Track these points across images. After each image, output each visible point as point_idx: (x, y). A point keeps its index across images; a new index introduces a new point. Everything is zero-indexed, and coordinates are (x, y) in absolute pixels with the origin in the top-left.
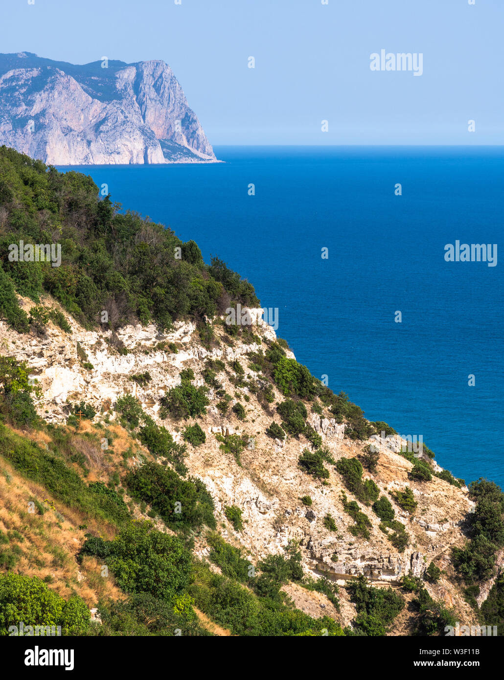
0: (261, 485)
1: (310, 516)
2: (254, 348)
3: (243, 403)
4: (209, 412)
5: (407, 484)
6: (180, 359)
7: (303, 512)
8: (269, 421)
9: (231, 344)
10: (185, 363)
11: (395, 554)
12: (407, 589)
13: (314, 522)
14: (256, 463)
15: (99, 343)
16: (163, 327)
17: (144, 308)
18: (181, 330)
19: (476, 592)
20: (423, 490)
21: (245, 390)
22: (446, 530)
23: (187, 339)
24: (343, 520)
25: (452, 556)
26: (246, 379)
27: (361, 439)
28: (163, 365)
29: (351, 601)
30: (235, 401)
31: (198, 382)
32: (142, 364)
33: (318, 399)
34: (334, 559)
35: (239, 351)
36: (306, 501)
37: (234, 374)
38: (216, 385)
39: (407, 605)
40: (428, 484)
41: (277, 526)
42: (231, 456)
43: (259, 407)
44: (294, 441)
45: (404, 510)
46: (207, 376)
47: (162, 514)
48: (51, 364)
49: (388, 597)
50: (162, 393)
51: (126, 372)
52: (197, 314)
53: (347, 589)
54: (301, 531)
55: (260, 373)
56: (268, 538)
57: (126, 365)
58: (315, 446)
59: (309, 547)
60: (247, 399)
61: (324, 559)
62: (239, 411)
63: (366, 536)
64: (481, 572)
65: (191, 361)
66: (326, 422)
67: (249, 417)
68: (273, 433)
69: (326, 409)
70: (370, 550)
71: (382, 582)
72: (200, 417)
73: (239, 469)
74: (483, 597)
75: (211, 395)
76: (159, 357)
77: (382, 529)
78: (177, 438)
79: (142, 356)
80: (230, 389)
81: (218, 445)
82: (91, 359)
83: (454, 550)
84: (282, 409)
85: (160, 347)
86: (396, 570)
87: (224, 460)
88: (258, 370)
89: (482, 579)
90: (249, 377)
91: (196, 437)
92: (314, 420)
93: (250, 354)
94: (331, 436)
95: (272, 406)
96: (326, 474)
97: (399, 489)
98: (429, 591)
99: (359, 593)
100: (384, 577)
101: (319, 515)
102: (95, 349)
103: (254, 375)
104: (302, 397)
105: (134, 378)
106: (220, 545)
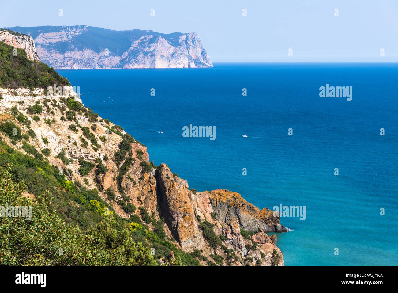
0: (56, 133)
1: (69, 142)
2: (62, 96)
3: (55, 111)
4: (44, 113)
5: (105, 135)
6: (36, 99)
7: (68, 140)
8: (61, 115)
10: (38, 100)
11: (94, 152)
12: (96, 162)
13: (71, 143)
14: (56, 127)
15: (8, 93)
16: (31, 89)
17: (25, 84)
18: (38, 91)
19: (119, 164)
20: (109, 136)
21: (57, 108)
22: (114, 147)
23: (40, 93)
24: (79, 142)
25: (115, 154)
26: (57, 104)
27: (93, 122)
28: (31, 100)
29: (80, 164)
30: (52, 110)
31: (41, 104)
32: (23, 99)
33: (81, 111)
34: (75, 153)
35: (57, 97)
36: (69, 137)
37: (54, 103)
38: (47, 106)
39: (96, 166)
40: (111, 135)
41: (59, 143)
42: (48, 125)
43: (60, 112)
44: (70, 121)
45: (103, 142)
46: (45, 103)
47: (9, 135)
49: (90, 164)
50: (28, 107)
52: (45, 87)
53: (79, 161)
54: (66, 145)
55: (63, 103)
56: (56, 147)
57: (17, 99)
58: (77, 123)
59: (68, 150)
60: (56, 110)
61: (72, 153)
62: (53, 113)
63: (86, 147)
64: (121, 158)
65: (41, 99)
66: (82, 117)
67: (56, 115)
68: (62, 119)
69: (83, 114)
70: (86, 151)
71: (91, 160)
72: (40, 114)
73: (49, 128)
74: (121, 165)
75: (45, 109)
76: (30, 97)
77: (91, 145)
78: (30, 119)
79: (23, 97)
80: (51, 107)
81: (44, 121)
82: (4, 96)
83: (115, 152)
84: (68, 113)
85: (30, 95)
86: (94, 157)
87: (45, 125)
88: (62, 102)
89: (122, 160)
90: (59, 104)
91: (37, 119)
92: (78, 116)
93: (61, 98)
94: (84, 121)
95: (65, 112)
96: (77, 131)
97: (102, 136)
98: (103, 162)
99: (82, 162)
100: (90, 158)
101: (72, 141)
102: (6, 94)
103: (60, 104)
104: (76, 110)
105: (19, 102)
106: (26, 144)
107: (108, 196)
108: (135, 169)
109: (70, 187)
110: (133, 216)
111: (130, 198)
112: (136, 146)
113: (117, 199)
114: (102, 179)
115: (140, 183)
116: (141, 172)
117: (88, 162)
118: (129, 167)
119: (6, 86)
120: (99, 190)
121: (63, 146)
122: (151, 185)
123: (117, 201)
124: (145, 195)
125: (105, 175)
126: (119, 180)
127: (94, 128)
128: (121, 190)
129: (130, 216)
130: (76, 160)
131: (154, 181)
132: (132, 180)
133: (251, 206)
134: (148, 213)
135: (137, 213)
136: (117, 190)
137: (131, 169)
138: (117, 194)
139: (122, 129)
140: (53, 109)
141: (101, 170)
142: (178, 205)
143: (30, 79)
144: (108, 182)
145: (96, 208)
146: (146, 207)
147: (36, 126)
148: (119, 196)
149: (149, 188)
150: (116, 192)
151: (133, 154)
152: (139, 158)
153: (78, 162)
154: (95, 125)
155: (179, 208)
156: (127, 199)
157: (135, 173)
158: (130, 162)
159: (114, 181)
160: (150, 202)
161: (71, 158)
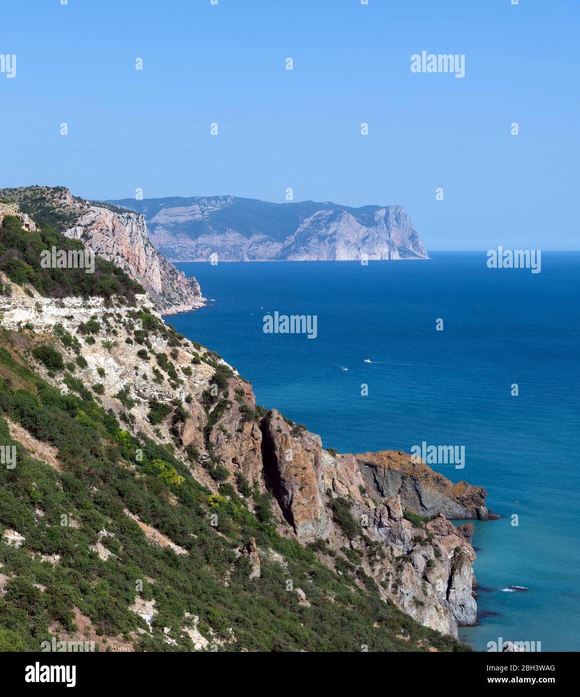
0: (118, 361)
1: (137, 374)
2: (131, 309)
3: (118, 329)
4: (102, 332)
5: (190, 365)
6: (92, 312)
7: (134, 372)
8: (127, 336)
9: (119, 307)
10: (95, 313)
11: (172, 391)
12: (175, 404)
13: (138, 377)
14: (118, 352)
15: (51, 303)
16: (86, 299)
17: (76, 291)
18: (96, 301)
19: (209, 408)
20: (196, 367)
21: (121, 325)
22: (203, 384)
23: (98, 304)
24: (151, 375)
25: (203, 393)
26: (122, 320)
27: (174, 347)
28: (83, 313)
29: (149, 407)
30: (115, 328)
31: (99, 320)
32: (72, 312)
33: (158, 330)
34: (144, 391)
35: (123, 311)
36: (136, 368)
37: (117, 318)
38: (107, 322)
39: (174, 410)
40: (199, 365)
41: (121, 376)
42: (106, 349)
43: (126, 332)
44: (139, 345)
45: (186, 375)
46: (104, 319)
48: (16, 308)
49: (165, 407)
50: (79, 324)
51: (64, 315)
52: (106, 295)
53: (149, 403)
54: (132, 380)
55: (132, 319)
56: (116, 381)
57: (64, 312)
58: (150, 347)
59: (135, 386)
60: (120, 328)
61: (140, 391)
62: (115, 333)
63: (160, 383)
64: (212, 400)
65: (99, 312)
66: (158, 339)
67: (119, 335)
68: (128, 341)
69: (159, 334)
70: (161, 388)
71: (167, 401)
72: (96, 334)
73: (109, 354)
74: (212, 410)
75: (104, 326)
76: (83, 310)
77: (169, 380)
78: (81, 341)
79: (73, 309)
80: (113, 324)
81: (101, 345)
82: (44, 308)
83: (204, 391)
84: (137, 333)
85: (84, 306)
86: (172, 396)
87: (103, 350)
88: (130, 317)
89: (213, 403)
90: (125, 320)
91: (91, 341)
92: (152, 338)
93: (129, 311)
94: (160, 345)
95: (132, 332)
96: (149, 358)
97: (186, 367)
98: (185, 405)
99: (153, 404)
100: (166, 399)
101: (141, 373)
102: (48, 305)
103: (127, 319)
104: (149, 329)
105: (66, 317)
106: (69, 377)
107: (189, 454)
108: (231, 416)
109: (126, 439)
110: (224, 486)
111: (222, 458)
112: (236, 381)
113: (202, 459)
114: (181, 429)
115: (238, 437)
116: (240, 421)
117: (162, 404)
118: (222, 413)
119: (48, 293)
120: (176, 445)
121: (126, 381)
122: (254, 440)
123: (202, 462)
124: (244, 455)
125: (185, 424)
126: (207, 432)
127: (175, 355)
128: (208, 446)
129: (220, 485)
130: (145, 401)
131: (259, 434)
132: (225, 432)
133: (440, 478)
134: (248, 482)
135: (230, 480)
136: (203, 446)
137: (226, 417)
138: (203, 452)
139: (220, 358)
140: (116, 327)
141: (181, 417)
142: (293, 471)
143: (84, 284)
144: (189, 434)
145: (160, 471)
146: (245, 472)
147: (90, 351)
148: (205, 456)
149: (252, 444)
150: (201, 449)
151: (230, 395)
152: (237, 399)
153: (148, 404)
154: (177, 351)
155: (295, 475)
156: (217, 460)
157: (230, 422)
158: (225, 406)
159: (200, 433)
160: (251, 466)
161: (138, 398)
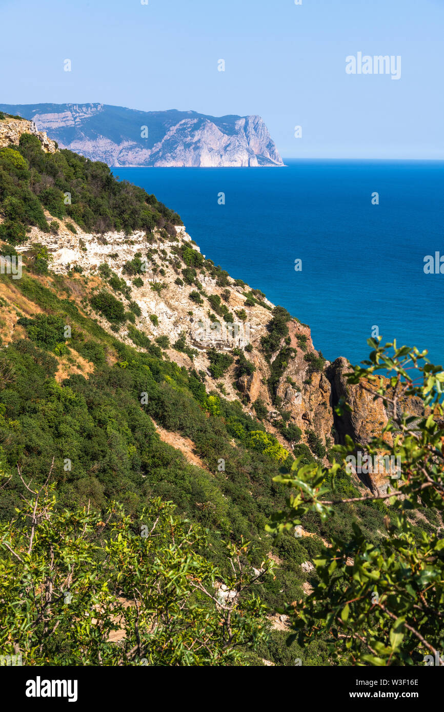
0: (170, 306)
1: (192, 320)
2: (175, 244)
3: (165, 269)
4: (148, 272)
5: (243, 307)
6: (136, 248)
7: (189, 318)
8: (176, 277)
9: (163, 242)
10: (139, 250)
12: (236, 354)
13: (193, 323)
14: (168, 296)
15: (93, 239)
16: (128, 233)
17: (118, 224)
18: (137, 235)
19: (270, 357)
20: (250, 310)
21: (167, 263)
22: (259, 329)
23: (141, 239)
25: (261, 340)
26: (168, 258)
27: (224, 287)
28: (127, 251)
29: (209, 359)
30: (161, 267)
31: (144, 258)
32: (116, 250)
33: (204, 268)
35: (167, 245)
36: (190, 314)
37: (162, 256)
38: (152, 260)
39: (235, 361)
40: (253, 307)
41: (175, 324)
42: (156, 292)
43: (173, 271)
44: (189, 286)
45: (241, 319)
46: (149, 256)
47: (107, 315)
48: (62, 247)
49: (226, 358)
50: (124, 263)
51: (107, 253)
52: (147, 228)
53: (207, 353)
54: (187, 327)
55: (176, 255)
56: (170, 329)
57: (107, 250)
58: (199, 289)
59: (190, 334)
60: (167, 267)
62: (162, 272)
64: (273, 348)
65: (142, 249)
66: (207, 278)
67: (167, 275)
68: (178, 282)
69: (207, 273)
71: (225, 351)
72: (143, 274)
73: (159, 298)
74: (273, 359)
75: (149, 265)
76: (125, 247)
78: (129, 283)
79: (116, 246)
80: (159, 262)
81: (150, 287)
82: (87, 246)
83: (262, 338)
84: (184, 272)
85: (126, 242)
86: (231, 346)
87: (152, 294)
88: (175, 254)
89: (274, 351)
90: (170, 257)
91: (139, 283)
92: (200, 277)
93: (172, 247)
94: (210, 286)
95: (180, 270)
96: (202, 302)
97: (239, 310)
98: (247, 355)
99: (212, 355)
100: (225, 348)
101: (196, 319)
102: (90, 242)
103: (172, 256)
104: (196, 266)
105: (110, 256)
106: (133, 330)
107: (257, 412)
108: (297, 365)
109: (215, 407)
110: (300, 447)
111: (292, 415)
112: (295, 328)
113: (272, 417)
114: (248, 384)
115: (306, 390)
116: (307, 372)
117: (223, 355)
118: (288, 363)
119: (89, 228)
120: (243, 402)
121: (181, 328)
122: (323, 392)
123: (272, 420)
124: (314, 410)
125: (252, 378)
126: (273, 385)
127: (226, 297)
128: (275, 401)
129: (295, 447)
130: (202, 351)
131: (328, 386)
132: (293, 384)
133: (418, 402)
134: (321, 440)
135: (303, 441)
136: (269, 401)
137: (291, 367)
138: (271, 409)
139: (263, 296)
140: (163, 265)
141: (244, 369)
142: (369, 427)
143: (126, 216)
144: (257, 389)
145: (264, 446)
146: (317, 430)
147: (139, 295)
148: (275, 413)
149: (321, 397)
150: (268, 404)
151: (292, 341)
152: (302, 347)
153: (206, 355)
154: (228, 292)
155: (372, 432)
156: (286, 416)
157: (297, 372)
158: (288, 355)
159: (264, 386)
160: (323, 422)
161: (196, 348)
